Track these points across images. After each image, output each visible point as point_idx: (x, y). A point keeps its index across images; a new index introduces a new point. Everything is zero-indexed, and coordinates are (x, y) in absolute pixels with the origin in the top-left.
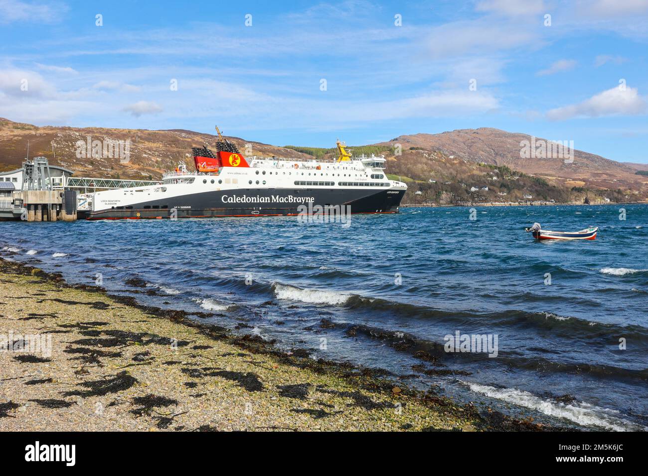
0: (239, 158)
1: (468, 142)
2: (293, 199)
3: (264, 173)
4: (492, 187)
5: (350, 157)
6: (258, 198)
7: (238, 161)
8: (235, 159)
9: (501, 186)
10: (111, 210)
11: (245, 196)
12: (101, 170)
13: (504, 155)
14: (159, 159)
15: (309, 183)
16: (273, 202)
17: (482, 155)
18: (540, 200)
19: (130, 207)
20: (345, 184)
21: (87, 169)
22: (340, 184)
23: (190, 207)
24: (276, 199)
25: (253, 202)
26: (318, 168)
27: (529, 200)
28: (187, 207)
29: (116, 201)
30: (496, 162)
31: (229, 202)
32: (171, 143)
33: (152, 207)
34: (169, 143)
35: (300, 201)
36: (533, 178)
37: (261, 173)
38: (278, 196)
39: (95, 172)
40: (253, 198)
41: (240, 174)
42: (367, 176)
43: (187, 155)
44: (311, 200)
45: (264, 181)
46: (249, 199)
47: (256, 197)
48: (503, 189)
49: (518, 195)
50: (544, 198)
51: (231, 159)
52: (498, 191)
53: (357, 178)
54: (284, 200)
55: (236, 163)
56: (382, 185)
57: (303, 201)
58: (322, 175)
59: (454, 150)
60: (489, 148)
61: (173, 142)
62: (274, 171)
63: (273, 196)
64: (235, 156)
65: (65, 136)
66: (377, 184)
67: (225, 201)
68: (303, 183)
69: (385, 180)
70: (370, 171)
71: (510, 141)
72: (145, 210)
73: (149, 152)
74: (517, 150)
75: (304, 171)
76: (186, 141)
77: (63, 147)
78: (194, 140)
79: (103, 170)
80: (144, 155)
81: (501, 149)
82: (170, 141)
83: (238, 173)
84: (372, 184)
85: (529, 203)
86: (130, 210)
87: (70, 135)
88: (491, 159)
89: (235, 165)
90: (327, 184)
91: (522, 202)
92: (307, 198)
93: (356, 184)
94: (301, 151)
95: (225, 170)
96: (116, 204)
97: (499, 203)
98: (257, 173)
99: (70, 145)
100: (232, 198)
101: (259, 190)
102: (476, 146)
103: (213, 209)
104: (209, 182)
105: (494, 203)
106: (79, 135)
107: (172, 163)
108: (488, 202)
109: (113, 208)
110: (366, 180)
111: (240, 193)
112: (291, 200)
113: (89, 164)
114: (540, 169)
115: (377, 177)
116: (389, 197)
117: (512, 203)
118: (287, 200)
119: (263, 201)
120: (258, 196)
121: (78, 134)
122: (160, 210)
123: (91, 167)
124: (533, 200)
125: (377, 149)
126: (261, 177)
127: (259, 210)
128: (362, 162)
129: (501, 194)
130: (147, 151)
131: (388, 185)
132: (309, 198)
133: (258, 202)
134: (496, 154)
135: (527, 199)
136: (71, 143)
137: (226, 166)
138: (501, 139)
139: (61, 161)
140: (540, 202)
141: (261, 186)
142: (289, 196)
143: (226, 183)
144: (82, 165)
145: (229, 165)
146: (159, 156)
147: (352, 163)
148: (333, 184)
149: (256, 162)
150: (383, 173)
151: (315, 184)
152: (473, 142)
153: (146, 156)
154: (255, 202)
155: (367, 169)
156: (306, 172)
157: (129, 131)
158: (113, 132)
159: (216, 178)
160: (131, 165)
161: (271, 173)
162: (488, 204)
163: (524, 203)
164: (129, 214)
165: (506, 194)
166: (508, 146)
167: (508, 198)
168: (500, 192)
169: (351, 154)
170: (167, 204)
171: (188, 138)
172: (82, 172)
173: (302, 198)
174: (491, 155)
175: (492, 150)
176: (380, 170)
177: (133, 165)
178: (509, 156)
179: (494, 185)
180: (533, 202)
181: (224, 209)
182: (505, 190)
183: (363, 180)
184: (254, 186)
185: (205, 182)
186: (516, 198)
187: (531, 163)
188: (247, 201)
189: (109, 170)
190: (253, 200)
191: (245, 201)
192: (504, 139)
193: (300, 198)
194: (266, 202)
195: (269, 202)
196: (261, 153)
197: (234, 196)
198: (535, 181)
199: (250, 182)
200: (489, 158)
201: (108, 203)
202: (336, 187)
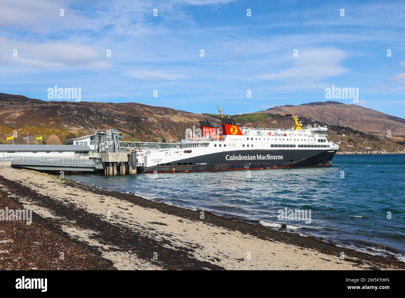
0: (237, 129)
1: (319, 111)
2: (270, 157)
3: (252, 139)
4: (343, 141)
5: (301, 126)
6: (248, 157)
7: (236, 131)
8: (234, 129)
9: (349, 141)
10: (157, 167)
11: (240, 155)
12: (89, 129)
13: (344, 119)
14: (125, 123)
15: (280, 146)
16: (257, 159)
17: (329, 119)
18: (376, 150)
19: (168, 164)
20: (302, 146)
21: (81, 129)
22: (299, 146)
23: (206, 164)
24: (260, 157)
25: (245, 159)
26: (285, 135)
27: (369, 150)
28: (204, 164)
29: (160, 160)
30: (339, 124)
31: (231, 160)
32: (131, 112)
33: (182, 164)
34: (130, 111)
35: (274, 159)
36: (369, 135)
37: (250, 139)
38: (260, 155)
39: (86, 131)
40: (245, 157)
41: (237, 140)
42: (315, 140)
43: (143, 119)
44: (281, 157)
45: (252, 145)
46: (242, 157)
47: (247, 156)
48: (350, 142)
49: (362, 147)
50: (379, 149)
51: (231, 130)
52: (348, 144)
53: (309, 142)
54: (264, 158)
55: (235, 133)
56: (325, 146)
57: (276, 158)
58: (288, 140)
59: (310, 116)
60: (334, 114)
61: (132, 111)
62: (258, 137)
63: (257, 155)
64: (234, 127)
65: (66, 108)
66: (322, 146)
67: (227, 158)
68: (276, 146)
69: (327, 143)
70: (317, 137)
71: (347, 110)
72: (179, 166)
73: (119, 118)
74: (353, 116)
75: (276, 137)
76: (140, 110)
77: (65, 115)
78: (145, 110)
79: (90, 130)
80: (115, 120)
81: (342, 115)
82: (130, 110)
83: (236, 140)
84: (319, 146)
85: (369, 152)
86: (169, 166)
87: (69, 107)
88: (336, 122)
89: (234, 134)
90: (291, 146)
91: (364, 152)
92: (279, 156)
93: (309, 146)
94: (214, 117)
95: (228, 137)
96: (160, 162)
97: (349, 152)
98: (248, 139)
99: (69, 113)
100: (232, 157)
101: (249, 151)
102: (325, 113)
103: (220, 165)
104: (218, 145)
105: (345, 152)
106: (75, 107)
107: (133, 125)
108: (341, 151)
109: (158, 165)
110: (315, 143)
111: (237, 153)
112: (269, 158)
113: (81, 126)
114: (369, 129)
115: (322, 141)
116: (328, 155)
117: (358, 152)
118: (266, 158)
119: (252, 159)
120: (248, 155)
121: (73, 106)
122: (188, 166)
123: (83, 127)
124: (371, 150)
125: (264, 115)
126: (250, 142)
127: (249, 165)
128: (311, 130)
129: (350, 146)
130: (117, 117)
131: (329, 146)
132: (280, 156)
133: (248, 159)
134: (339, 119)
135: (368, 149)
136: (70, 112)
137: (228, 134)
138: (342, 109)
139: (64, 124)
140: (376, 151)
141: (250, 148)
142: (268, 155)
143: (228, 146)
144: (77, 126)
145: (230, 134)
146: (125, 120)
147: (304, 131)
148: (295, 146)
149: (245, 132)
150: (325, 138)
151: (284, 146)
152: (323, 111)
153: (117, 120)
154: (247, 159)
155: (316, 135)
156: (278, 138)
157: (104, 104)
158: (93, 105)
159: (222, 143)
160: (107, 126)
161: (256, 139)
162: (341, 153)
163: (365, 152)
164: (168, 169)
165: (353, 146)
166: (347, 113)
167: (355, 149)
168: (349, 145)
169: (301, 125)
170: (192, 162)
171: (141, 108)
172: (77, 131)
173: (276, 156)
174: (335, 119)
175: (336, 116)
176: (323, 136)
177: (108, 127)
178: (348, 120)
179: (343, 140)
180: (372, 151)
181: (227, 165)
182: (352, 143)
183: (313, 143)
184: (246, 148)
185: (215, 145)
186: (360, 148)
187: (363, 124)
188: (242, 159)
189: (94, 129)
190: (245, 158)
191: (240, 159)
192: (343, 109)
193: (274, 156)
194: (253, 159)
195: (255, 159)
196: (189, 118)
197: (234, 155)
198: (371, 137)
199: (244, 146)
200: (334, 121)
201: (155, 161)
202: (297, 148)
